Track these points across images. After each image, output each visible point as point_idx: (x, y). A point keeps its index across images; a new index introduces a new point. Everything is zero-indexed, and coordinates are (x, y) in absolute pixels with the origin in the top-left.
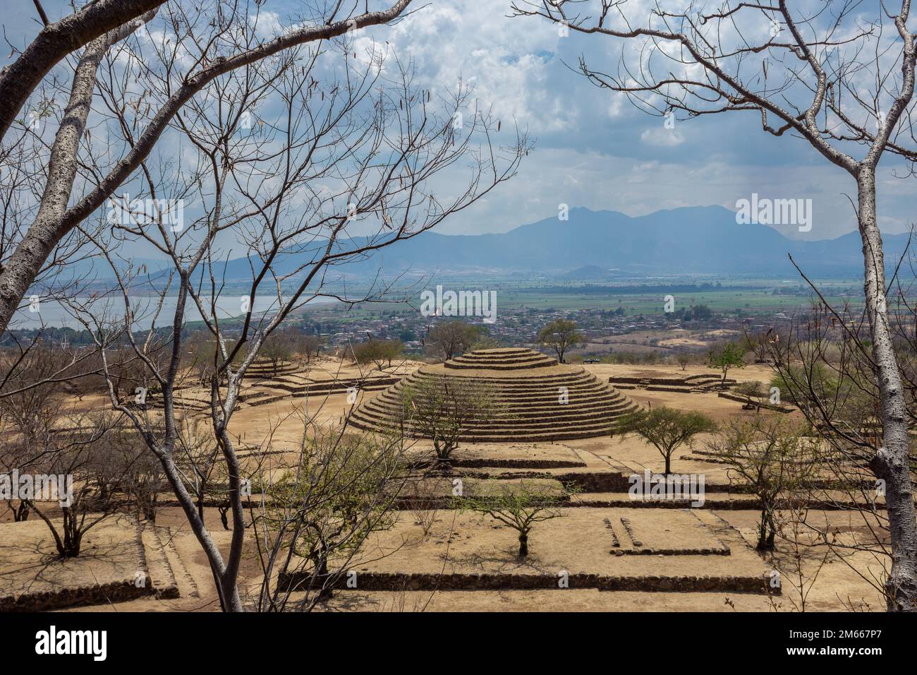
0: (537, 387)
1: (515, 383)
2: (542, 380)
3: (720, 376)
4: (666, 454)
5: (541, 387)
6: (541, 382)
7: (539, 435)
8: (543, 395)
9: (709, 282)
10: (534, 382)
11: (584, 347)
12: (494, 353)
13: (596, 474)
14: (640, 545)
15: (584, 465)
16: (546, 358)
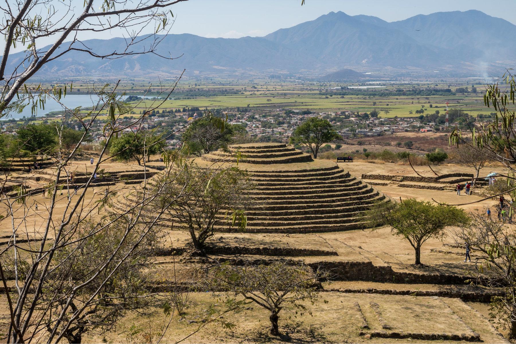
0: (291, 180)
1: (270, 176)
2: (296, 174)
3: (472, 176)
4: (416, 245)
5: (295, 181)
6: (295, 176)
7: (292, 227)
8: (297, 188)
9: (464, 87)
10: (288, 176)
11: (338, 147)
12: (250, 148)
13: (348, 263)
14: (390, 329)
15: (335, 254)
16: (301, 153)
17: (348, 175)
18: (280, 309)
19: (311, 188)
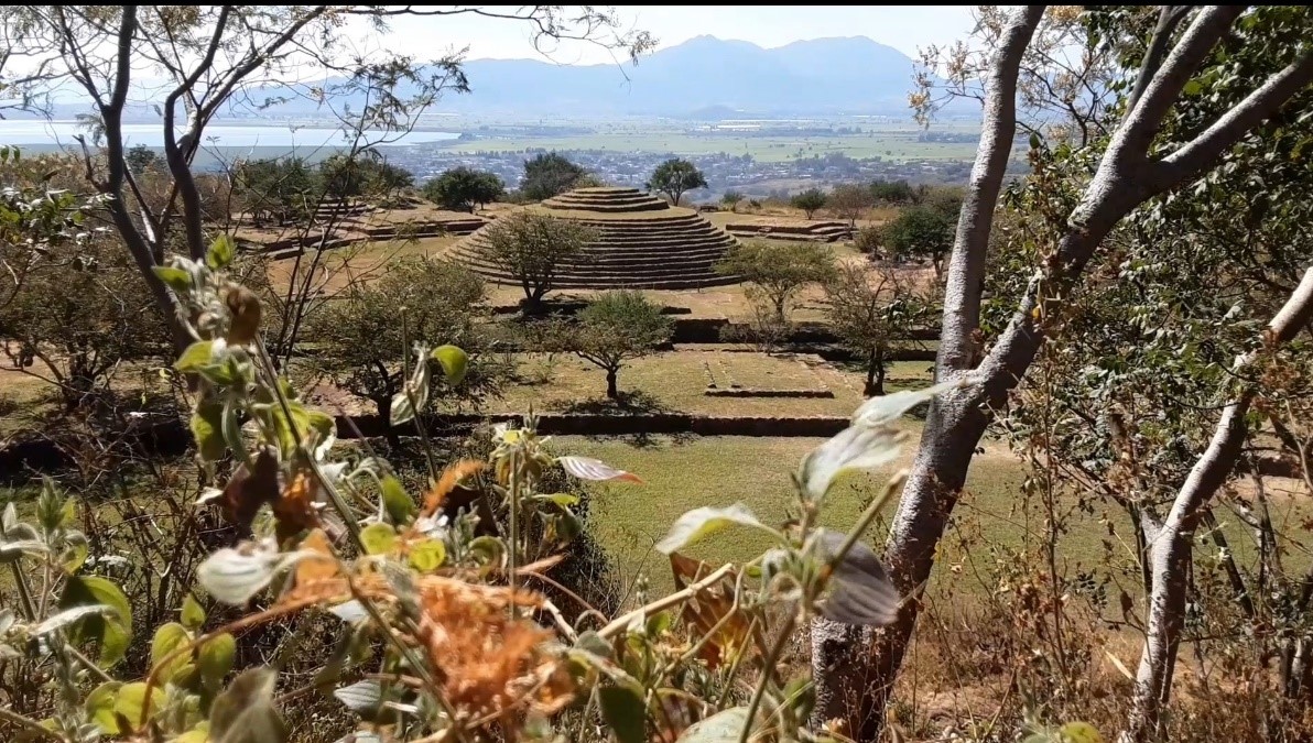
0: (644, 231)
1: (620, 226)
2: (650, 223)
4: (777, 300)
5: (648, 231)
6: (649, 226)
7: (645, 283)
8: (651, 239)
10: (641, 226)
12: (597, 192)
13: (701, 321)
14: (738, 387)
15: (688, 311)
16: (656, 199)
17: (709, 224)
18: (617, 368)
19: (665, 239)
